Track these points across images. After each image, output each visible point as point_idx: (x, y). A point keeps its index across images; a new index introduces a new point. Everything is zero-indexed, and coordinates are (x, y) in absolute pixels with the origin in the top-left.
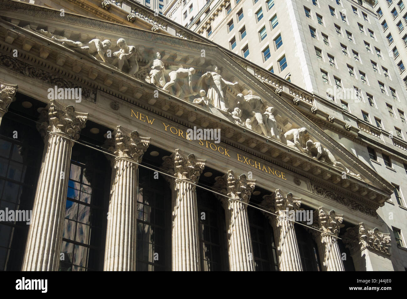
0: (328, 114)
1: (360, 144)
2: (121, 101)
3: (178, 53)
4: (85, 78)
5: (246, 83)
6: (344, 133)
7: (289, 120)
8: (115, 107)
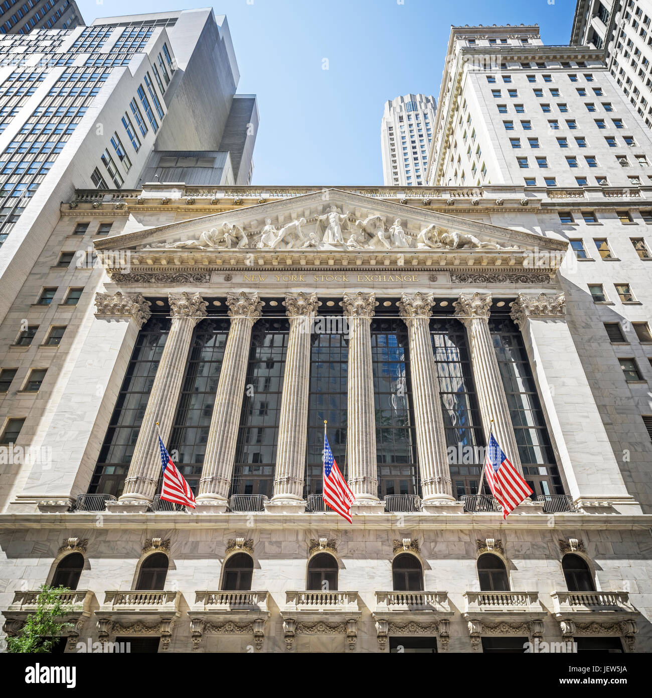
0: (494, 198)
1: (547, 213)
2: (234, 272)
3: (291, 211)
4: (201, 266)
5: (369, 208)
6: (522, 210)
7: (422, 223)
8: (228, 278)
